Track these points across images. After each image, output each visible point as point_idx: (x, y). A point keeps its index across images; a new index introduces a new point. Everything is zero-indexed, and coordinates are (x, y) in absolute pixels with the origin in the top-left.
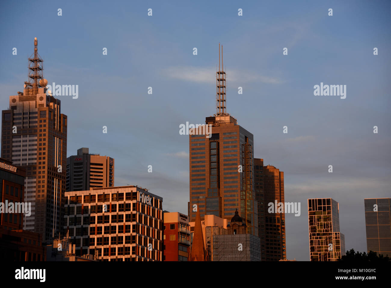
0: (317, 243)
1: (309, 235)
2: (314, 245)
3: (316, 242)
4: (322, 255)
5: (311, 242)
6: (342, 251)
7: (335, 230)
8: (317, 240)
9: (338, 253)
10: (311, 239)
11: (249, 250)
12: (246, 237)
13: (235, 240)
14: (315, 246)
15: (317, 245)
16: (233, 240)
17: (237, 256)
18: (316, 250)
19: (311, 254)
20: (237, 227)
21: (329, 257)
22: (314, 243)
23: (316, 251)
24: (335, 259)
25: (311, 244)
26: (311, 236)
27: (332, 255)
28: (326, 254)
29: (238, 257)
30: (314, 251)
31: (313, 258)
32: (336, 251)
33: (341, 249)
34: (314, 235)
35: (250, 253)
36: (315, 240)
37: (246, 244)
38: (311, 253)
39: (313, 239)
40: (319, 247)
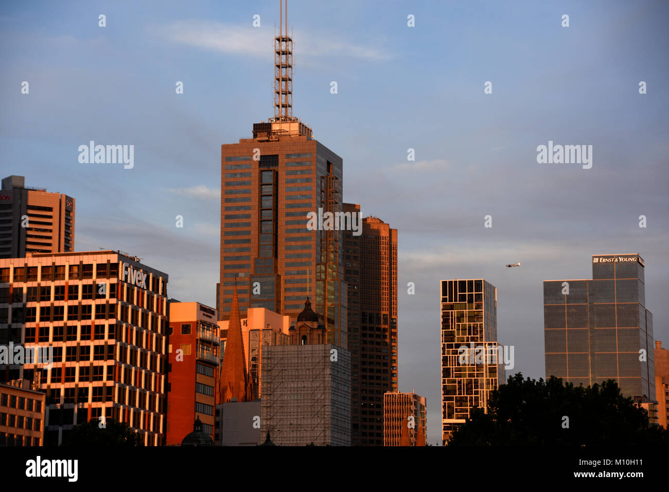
0: (455, 362)
1: (442, 346)
2: (450, 366)
3: (452, 361)
4: (464, 384)
5: (445, 360)
6: (499, 377)
7: (489, 338)
8: (455, 357)
9: (492, 380)
10: (444, 353)
11: (330, 374)
12: (325, 350)
13: (303, 355)
14: (451, 367)
15: (455, 366)
16: (299, 356)
17: (306, 385)
18: (453, 374)
19: (444, 382)
20: (308, 331)
21: (477, 387)
22: (450, 361)
23: (453, 377)
24: (487, 391)
25: (443, 363)
26: (444, 349)
27: (482, 384)
28: (470, 382)
29: (308, 387)
30: (449, 376)
31: (448, 388)
32: (490, 377)
33: (499, 373)
34: (450, 346)
35: (330, 379)
36: (452, 357)
37: (325, 362)
38: (444, 380)
39: (448, 353)
40: (458, 369)
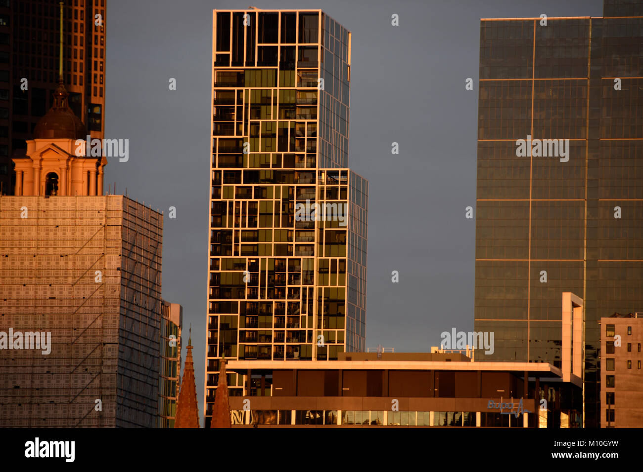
0: (244, 217)
1: (212, 176)
2: (230, 226)
3: (237, 213)
4: (263, 272)
5: (219, 210)
6: (351, 255)
7: (330, 159)
8: (244, 203)
9: (334, 262)
10: (216, 195)
11: (118, 269)
12: (107, 210)
13: (51, 222)
14: (234, 229)
15: (244, 226)
16: (42, 221)
17: (56, 294)
18: (237, 246)
19: (214, 266)
20: (63, 164)
21: (295, 277)
22: (231, 213)
23: (236, 254)
24: (320, 289)
25: (214, 218)
26: (216, 183)
27: (309, 274)
28: (280, 267)
29: (61, 300)
30: (226, 250)
31: (223, 282)
32: (328, 254)
33: (352, 246)
34: (233, 177)
35: (119, 280)
36: (238, 203)
37: (106, 239)
38: (214, 261)
39: (228, 194)
40: (251, 235)
